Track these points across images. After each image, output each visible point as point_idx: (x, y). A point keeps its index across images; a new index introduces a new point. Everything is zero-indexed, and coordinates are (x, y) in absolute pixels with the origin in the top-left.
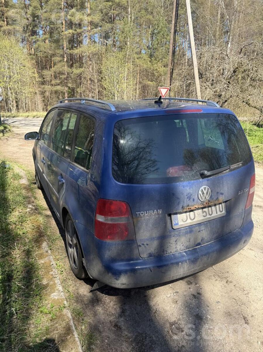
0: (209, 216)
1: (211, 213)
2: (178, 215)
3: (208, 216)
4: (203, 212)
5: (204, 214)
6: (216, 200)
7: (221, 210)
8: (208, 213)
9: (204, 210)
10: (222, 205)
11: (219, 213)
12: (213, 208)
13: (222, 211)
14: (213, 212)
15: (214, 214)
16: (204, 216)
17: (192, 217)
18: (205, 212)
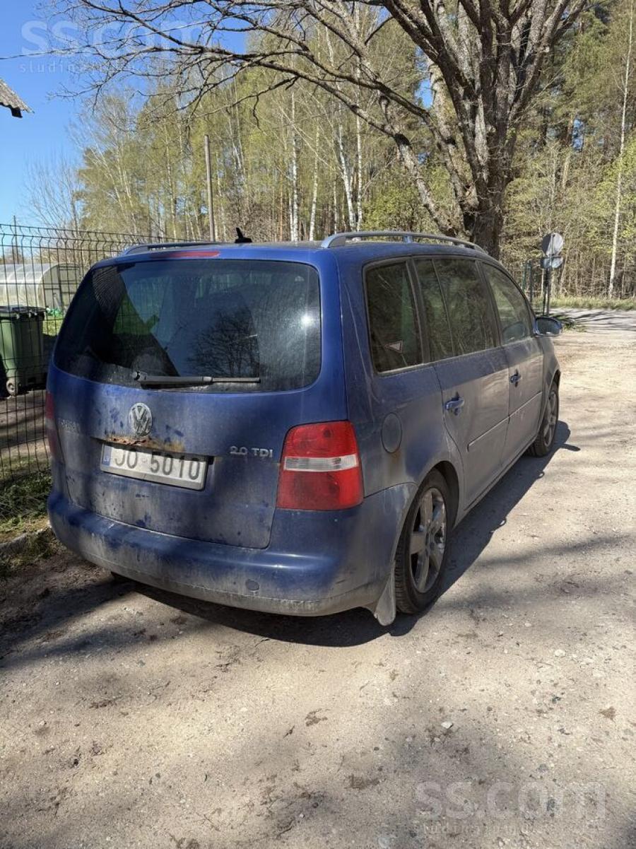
0: (163, 475)
1: (167, 469)
2: (113, 449)
3: (160, 474)
4: (153, 461)
5: (155, 466)
6: (166, 441)
7: (194, 473)
8: (161, 469)
9: (157, 457)
10: (199, 465)
11: (186, 478)
12: (176, 462)
13: (194, 478)
14: (174, 470)
15: (174, 477)
16: (152, 470)
17: (132, 462)
18: (156, 461)
